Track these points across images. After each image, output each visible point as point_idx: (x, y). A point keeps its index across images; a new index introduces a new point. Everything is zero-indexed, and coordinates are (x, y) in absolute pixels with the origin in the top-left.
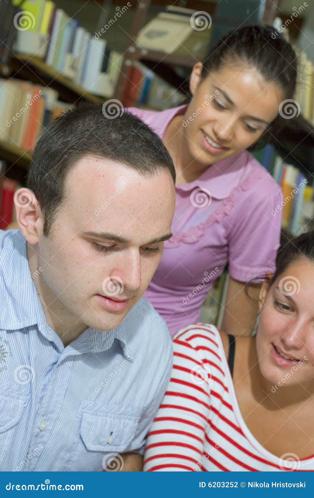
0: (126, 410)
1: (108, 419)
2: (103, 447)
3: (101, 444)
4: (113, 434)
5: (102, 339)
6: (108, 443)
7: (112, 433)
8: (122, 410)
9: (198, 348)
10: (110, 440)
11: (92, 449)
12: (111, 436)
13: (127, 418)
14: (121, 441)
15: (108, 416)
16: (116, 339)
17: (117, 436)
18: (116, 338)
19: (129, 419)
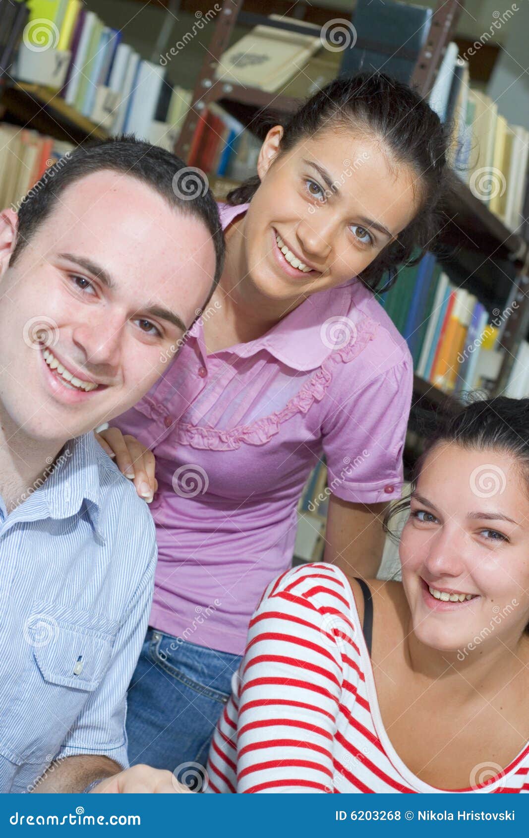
0: (99, 622)
1: (75, 633)
2: (67, 679)
3: (65, 673)
4: (82, 659)
5: (64, 500)
6: (75, 674)
7: (80, 657)
8: (94, 621)
9: (323, 611)
10: (79, 667)
11: (52, 680)
12: (79, 662)
13: (101, 635)
14: (92, 674)
15: (75, 629)
16: (86, 499)
17: (87, 663)
18: (85, 497)
19: (103, 639)
